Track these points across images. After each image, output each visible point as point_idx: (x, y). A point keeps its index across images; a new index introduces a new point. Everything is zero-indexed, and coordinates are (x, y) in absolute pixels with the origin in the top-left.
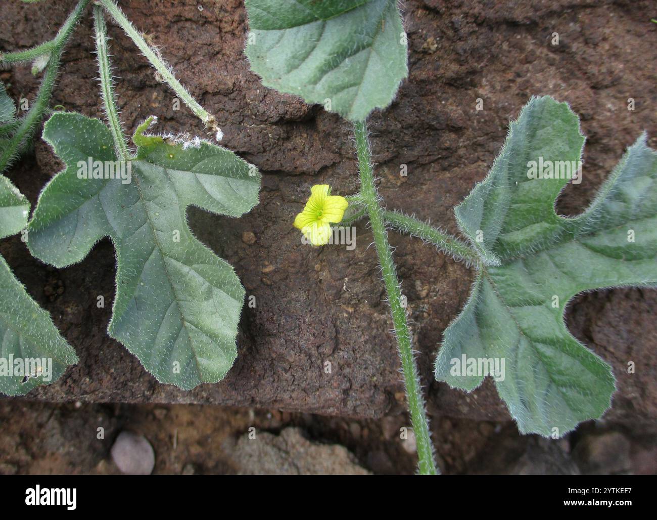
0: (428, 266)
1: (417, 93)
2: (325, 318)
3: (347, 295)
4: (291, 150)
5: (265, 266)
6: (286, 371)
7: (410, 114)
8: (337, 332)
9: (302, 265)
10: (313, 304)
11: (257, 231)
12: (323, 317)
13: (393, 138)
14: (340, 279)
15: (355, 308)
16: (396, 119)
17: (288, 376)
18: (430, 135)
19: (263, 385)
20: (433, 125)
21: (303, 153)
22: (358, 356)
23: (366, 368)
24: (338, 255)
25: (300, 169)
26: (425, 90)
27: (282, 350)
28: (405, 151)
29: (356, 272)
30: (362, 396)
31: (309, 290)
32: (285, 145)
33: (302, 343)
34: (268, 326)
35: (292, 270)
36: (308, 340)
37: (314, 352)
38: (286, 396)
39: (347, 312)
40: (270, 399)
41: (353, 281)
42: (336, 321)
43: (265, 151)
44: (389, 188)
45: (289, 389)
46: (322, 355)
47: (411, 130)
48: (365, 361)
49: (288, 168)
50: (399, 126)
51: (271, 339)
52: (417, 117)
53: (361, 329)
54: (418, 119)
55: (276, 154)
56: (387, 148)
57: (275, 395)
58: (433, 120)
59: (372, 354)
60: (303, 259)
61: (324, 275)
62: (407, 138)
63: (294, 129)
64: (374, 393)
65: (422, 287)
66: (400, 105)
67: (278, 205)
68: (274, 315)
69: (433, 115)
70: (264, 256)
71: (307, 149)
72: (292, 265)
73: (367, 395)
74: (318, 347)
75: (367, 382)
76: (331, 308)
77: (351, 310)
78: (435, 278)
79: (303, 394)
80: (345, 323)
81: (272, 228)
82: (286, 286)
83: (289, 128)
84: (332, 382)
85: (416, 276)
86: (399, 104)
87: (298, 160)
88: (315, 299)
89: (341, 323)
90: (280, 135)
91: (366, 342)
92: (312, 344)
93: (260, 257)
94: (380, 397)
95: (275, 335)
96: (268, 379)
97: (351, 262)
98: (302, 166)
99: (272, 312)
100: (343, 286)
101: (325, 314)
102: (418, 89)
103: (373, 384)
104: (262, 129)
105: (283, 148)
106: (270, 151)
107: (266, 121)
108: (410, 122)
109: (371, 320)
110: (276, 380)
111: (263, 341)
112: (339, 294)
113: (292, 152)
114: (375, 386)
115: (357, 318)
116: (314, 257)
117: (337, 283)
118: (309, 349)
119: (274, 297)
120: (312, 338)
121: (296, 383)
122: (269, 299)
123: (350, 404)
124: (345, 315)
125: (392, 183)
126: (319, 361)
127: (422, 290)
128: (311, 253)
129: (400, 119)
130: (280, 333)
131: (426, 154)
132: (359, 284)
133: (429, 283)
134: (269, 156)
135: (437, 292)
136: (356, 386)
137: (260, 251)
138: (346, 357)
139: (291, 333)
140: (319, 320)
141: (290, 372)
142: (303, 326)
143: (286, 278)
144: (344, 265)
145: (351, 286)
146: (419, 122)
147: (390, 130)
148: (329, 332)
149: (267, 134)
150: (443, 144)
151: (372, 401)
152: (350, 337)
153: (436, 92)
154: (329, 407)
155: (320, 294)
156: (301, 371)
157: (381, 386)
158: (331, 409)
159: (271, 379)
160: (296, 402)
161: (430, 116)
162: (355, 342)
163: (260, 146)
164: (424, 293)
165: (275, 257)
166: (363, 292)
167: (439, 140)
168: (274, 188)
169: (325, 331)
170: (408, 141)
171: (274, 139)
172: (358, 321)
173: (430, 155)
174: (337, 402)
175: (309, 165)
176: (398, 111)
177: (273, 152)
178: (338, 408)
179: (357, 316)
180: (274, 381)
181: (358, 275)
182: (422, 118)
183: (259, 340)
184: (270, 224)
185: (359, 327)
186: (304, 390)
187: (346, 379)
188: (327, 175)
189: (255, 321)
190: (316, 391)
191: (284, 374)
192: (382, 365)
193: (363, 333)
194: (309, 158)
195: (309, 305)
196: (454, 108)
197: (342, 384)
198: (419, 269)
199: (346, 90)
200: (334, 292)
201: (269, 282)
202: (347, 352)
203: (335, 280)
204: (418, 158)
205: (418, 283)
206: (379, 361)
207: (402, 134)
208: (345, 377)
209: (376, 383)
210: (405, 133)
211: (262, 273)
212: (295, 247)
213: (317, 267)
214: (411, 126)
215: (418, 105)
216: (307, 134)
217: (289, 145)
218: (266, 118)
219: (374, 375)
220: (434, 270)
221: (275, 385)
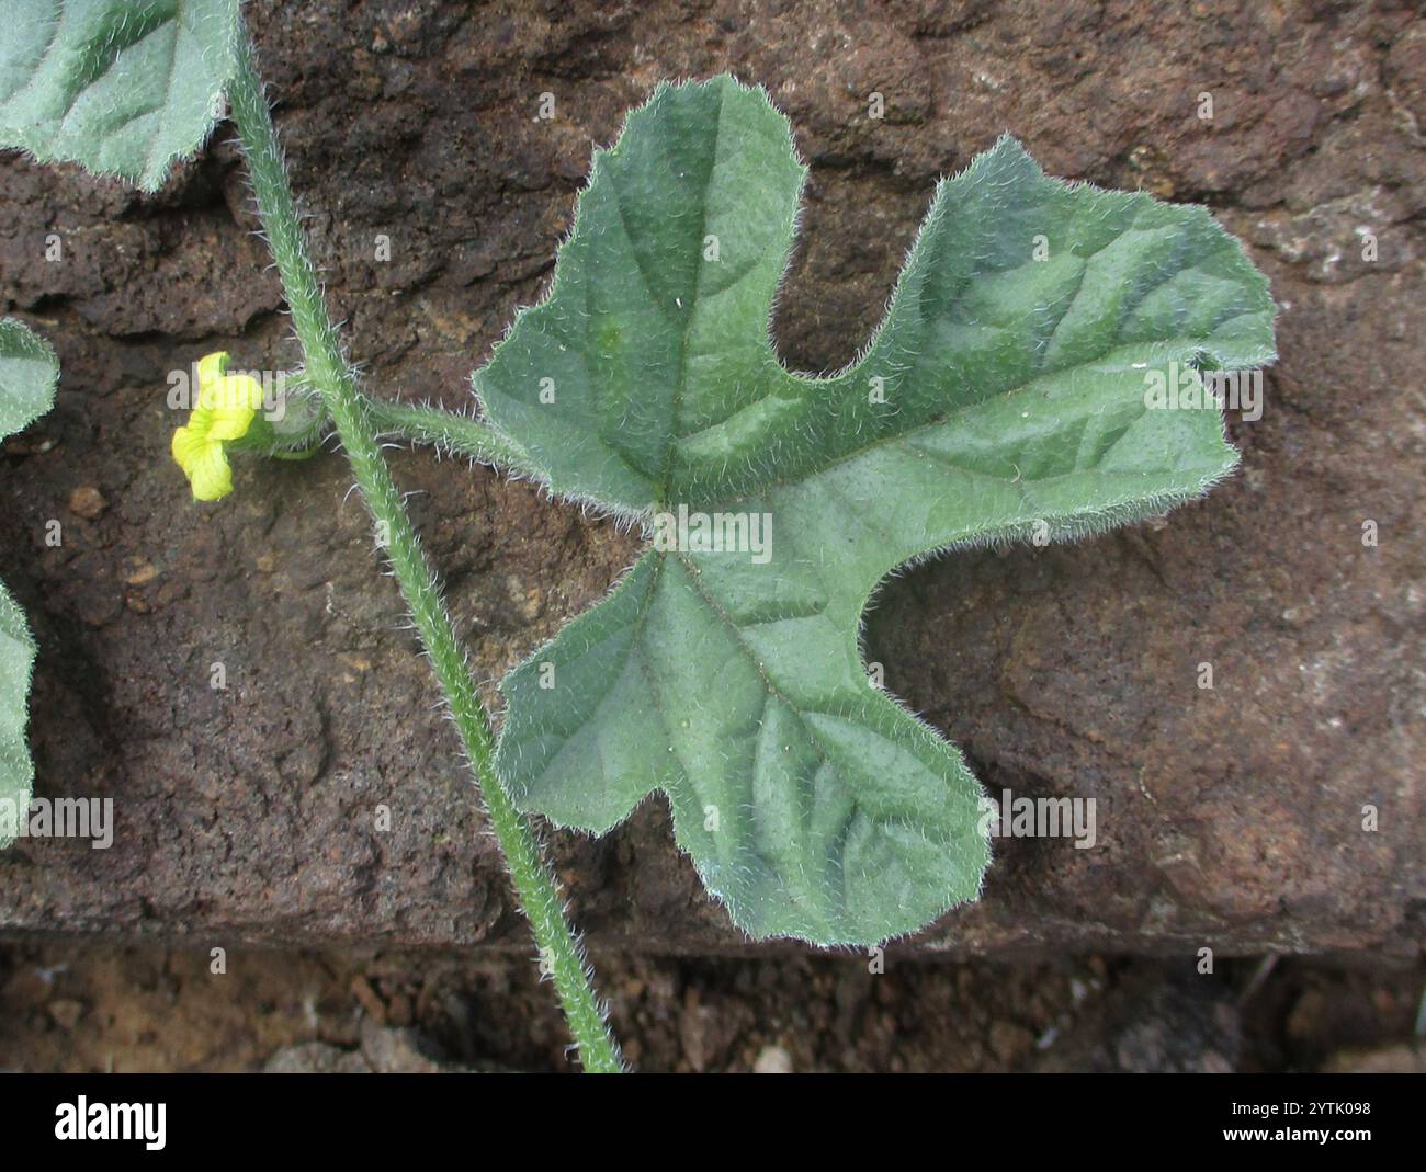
0: (530, 537)
1: (463, 103)
2: (295, 690)
3: (340, 627)
4: (177, 279)
5: (135, 569)
6: (208, 825)
7: (452, 157)
8: (327, 722)
9: (222, 559)
10: (259, 655)
11: (112, 484)
12: (288, 687)
13: (421, 224)
14: (311, 587)
15: (373, 661)
16: (421, 175)
17: (211, 835)
18: (517, 207)
19: (159, 863)
20: (513, 180)
21: (206, 284)
22: (392, 780)
23: (418, 812)
24: (300, 527)
25: (201, 324)
26: (482, 94)
27: (186, 771)
28: (461, 254)
29: (351, 567)
30: (412, 882)
31: (245, 621)
32: (162, 268)
33: (238, 752)
34: (146, 713)
35: (200, 573)
36: (249, 743)
37: (269, 773)
38: (218, 890)
39: (352, 671)
40: (181, 899)
41: (350, 588)
42: (325, 697)
43: (110, 288)
44: (441, 350)
45: (224, 870)
46: (296, 783)
47: (463, 199)
48: (414, 794)
49: (173, 326)
50: (431, 191)
51: (157, 746)
52: (471, 163)
53: (393, 712)
54: (473, 169)
55: (139, 292)
56: (412, 249)
57: (193, 888)
58: (511, 166)
59: (428, 774)
60: (224, 544)
61: (283, 582)
62: (456, 220)
63: (182, 226)
64: (440, 874)
65: (525, 594)
66: (425, 140)
67: (157, 418)
68: (159, 685)
69: (510, 153)
70: (134, 543)
71: (217, 273)
72: (196, 561)
73: (423, 880)
74: (280, 760)
75: (423, 846)
76: (311, 661)
77: (362, 666)
78: (550, 566)
79: (258, 882)
80: (352, 700)
81: (149, 474)
82: (188, 614)
83: (167, 227)
84: (326, 847)
85: (506, 565)
86: (421, 136)
87: (195, 302)
88: (262, 644)
89: (339, 699)
90: (141, 245)
91: (409, 745)
92: (260, 753)
93: (122, 547)
94: (461, 886)
95: (169, 736)
96: (166, 849)
97: (332, 541)
98: (205, 318)
99: (154, 679)
100: (325, 604)
101: (293, 679)
102: (465, 93)
103: (438, 851)
104: (100, 235)
105: (157, 276)
106: (125, 285)
107: (102, 213)
108: (454, 178)
109: (420, 689)
110: (189, 849)
111: (142, 752)
112: (318, 626)
113: (181, 285)
114: (446, 857)
115: (381, 687)
116: (255, 539)
117: (309, 597)
118: (254, 765)
119: (156, 643)
120: (260, 739)
121: (235, 853)
122: (143, 649)
123: (385, 907)
124: (348, 679)
125: (447, 340)
126: (288, 797)
127: (527, 600)
128: (247, 530)
129: (431, 172)
130: (181, 729)
131: (515, 254)
132: (368, 596)
133: (539, 579)
134: (123, 300)
135: (565, 602)
136: (392, 857)
137: (121, 532)
138: (358, 784)
139: (208, 730)
140: (279, 694)
141: (216, 827)
142: (235, 711)
143: (188, 594)
144: (318, 550)
145: (344, 602)
146: (477, 177)
147: (410, 205)
148: (305, 720)
149: (112, 247)
150: (550, 223)
151: (438, 896)
152: (370, 733)
153: (512, 96)
154: (330, 914)
155: (278, 630)
156: (242, 822)
157: (463, 856)
158: (336, 921)
159: (177, 849)
160: (246, 903)
161: (503, 158)
162: (382, 746)
163: (97, 277)
164: (532, 608)
165: (161, 547)
166: (379, 616)
167: (538, 215)
168: (149, 377)
169: (292, 718)
170: (460, 228)
171: (131, 257)
172: (386, 692)
173: (528, 257)
174: (344, 898)
175: (223, 311)
176: (424, 153)
177: (132, 288)
178: (350, 915)
179: (382, 681)
180: (183, 853)
181: (358, 574)
182: (483, 166)
183: (130, 750)
184: (143, 465)
185: (387, 708)
186: (259, 870)
187: (361, 839)
188: (276, 332)
189: (112, 701)
190: (290, 874)
191: (202, 832)
192: (460, 802)
193: (400, 723)
194: (225, 294)
195: (248, 658)
196: (570, 130)
197: (352, 853)
198: (507, 545)
199: (131, 125)
200: (304, 619)
201: (141, 607)
202: (363, 771)
203: (302, 590)
204: (496, 268)
205: (514, 583)
206: (448, 792)
207: (442, 211)
208: (360, 835)
209: (450, 849)
210: (450, 209)
211: (130, 586)
212: (206, 518)
213: (265, 561)
214: (459, 189)
215: (471, 132)
216: (219, 237)
217: (173, 268)
218: (100, 207)
219: (440, 830)
220: (545, 545)
221: (188, 860)
